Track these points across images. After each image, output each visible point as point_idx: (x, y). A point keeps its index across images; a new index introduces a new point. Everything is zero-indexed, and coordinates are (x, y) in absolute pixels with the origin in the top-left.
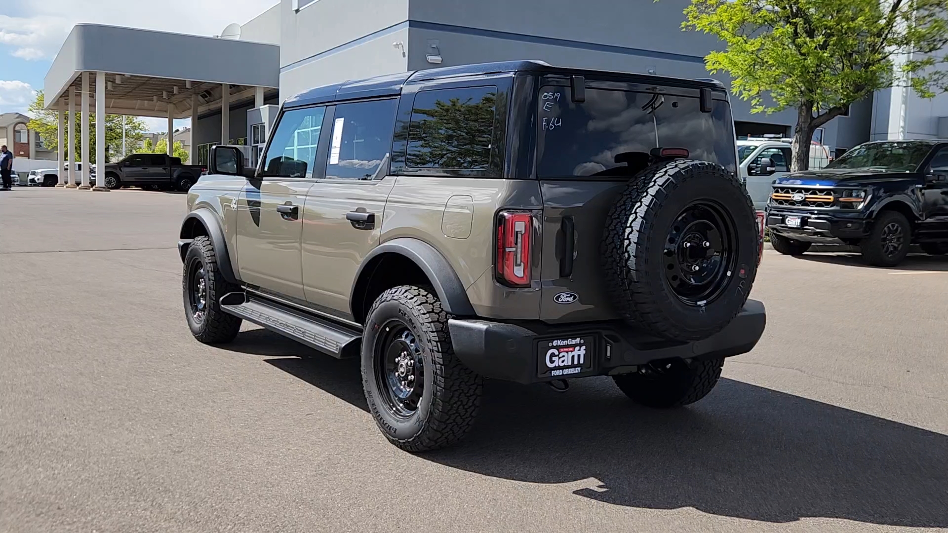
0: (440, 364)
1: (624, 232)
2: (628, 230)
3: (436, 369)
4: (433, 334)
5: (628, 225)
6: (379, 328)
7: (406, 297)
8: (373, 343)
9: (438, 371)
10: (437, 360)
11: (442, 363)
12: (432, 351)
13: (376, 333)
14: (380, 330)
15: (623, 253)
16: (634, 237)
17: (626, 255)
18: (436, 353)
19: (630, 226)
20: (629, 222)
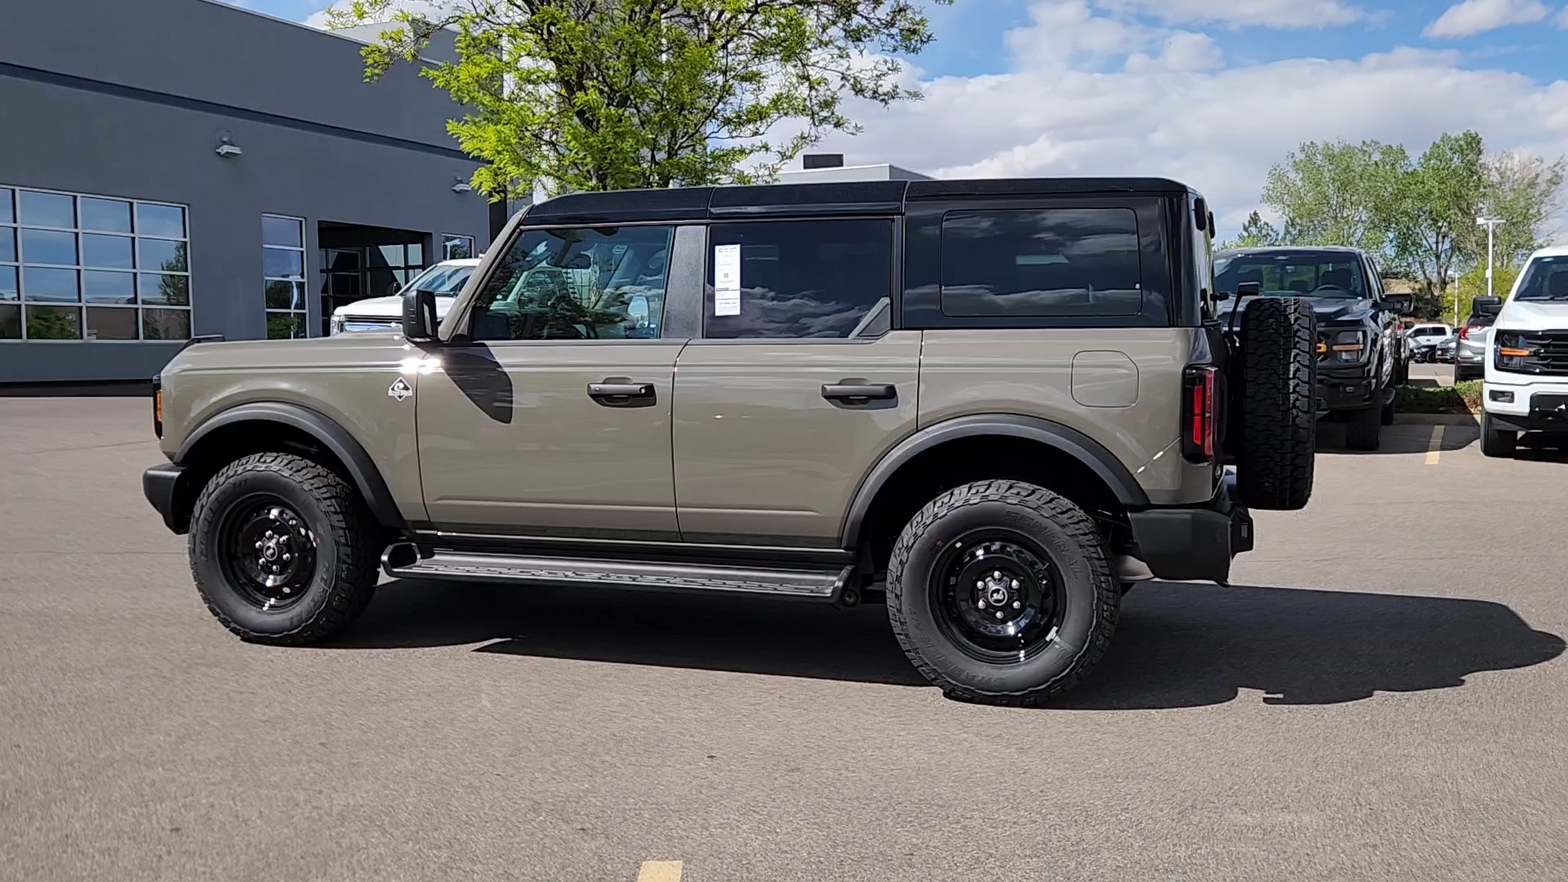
0: (1104, 575)
1: (1288, 385)
2: (1292, 383)
3: (1101, 582)
4: (1087, 537)
5: (1291, 376)
6: (944, 546)
7: (1018, 494)
8: (930, 565)
9: (1104, 585)
10: (1099, 569)
11: (1107, 573)
12: (1089, 559)
13: (937, 552)
14: (945, 548)
15: (1289, 409)
16: (1304, 389)
17: (1294, 411)
18: (1096, 562)
19: (1294, 377)
20: (1292, 373)
